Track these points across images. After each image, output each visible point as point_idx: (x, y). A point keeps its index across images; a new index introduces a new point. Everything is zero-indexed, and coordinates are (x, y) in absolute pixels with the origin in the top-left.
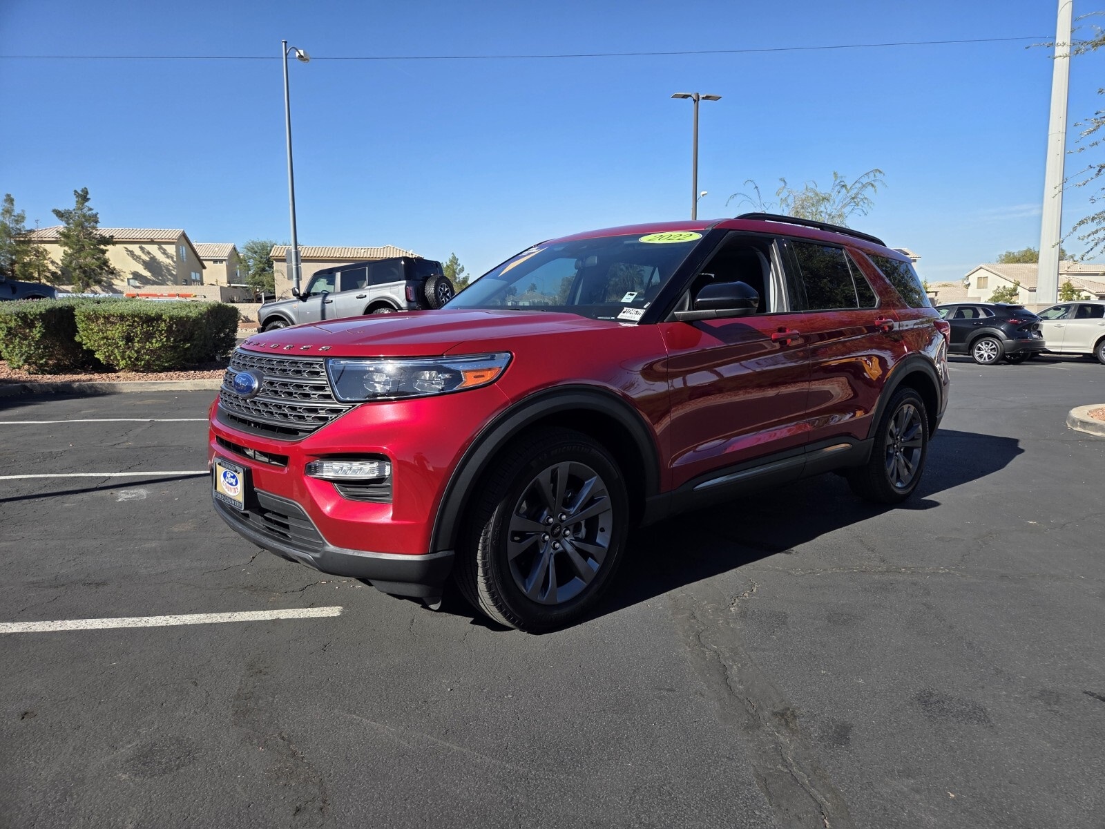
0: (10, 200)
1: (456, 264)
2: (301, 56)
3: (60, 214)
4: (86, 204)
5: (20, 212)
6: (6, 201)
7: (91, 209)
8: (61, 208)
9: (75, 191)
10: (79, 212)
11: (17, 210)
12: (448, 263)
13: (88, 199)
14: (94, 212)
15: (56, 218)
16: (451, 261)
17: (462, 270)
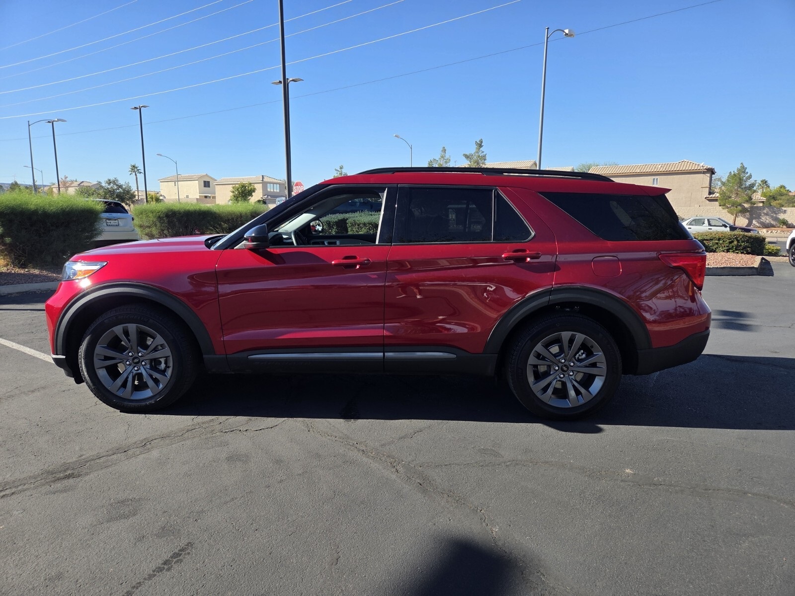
0: (444, 150)
1: (744, 172)
2: (566, 34)
3: (467, 157)
4: (481, 149)
5: (448, 157)
6: (442, 151)
7: (483, 152)
8: (468, 153)
9: (476, 142)
10: (477, 154)
11: (447, 156)
12: (736, 172)
13: (482, 146)
14: (484, 153)
15: (465, 159)
16: (738, 170)
17: (750, 177)
